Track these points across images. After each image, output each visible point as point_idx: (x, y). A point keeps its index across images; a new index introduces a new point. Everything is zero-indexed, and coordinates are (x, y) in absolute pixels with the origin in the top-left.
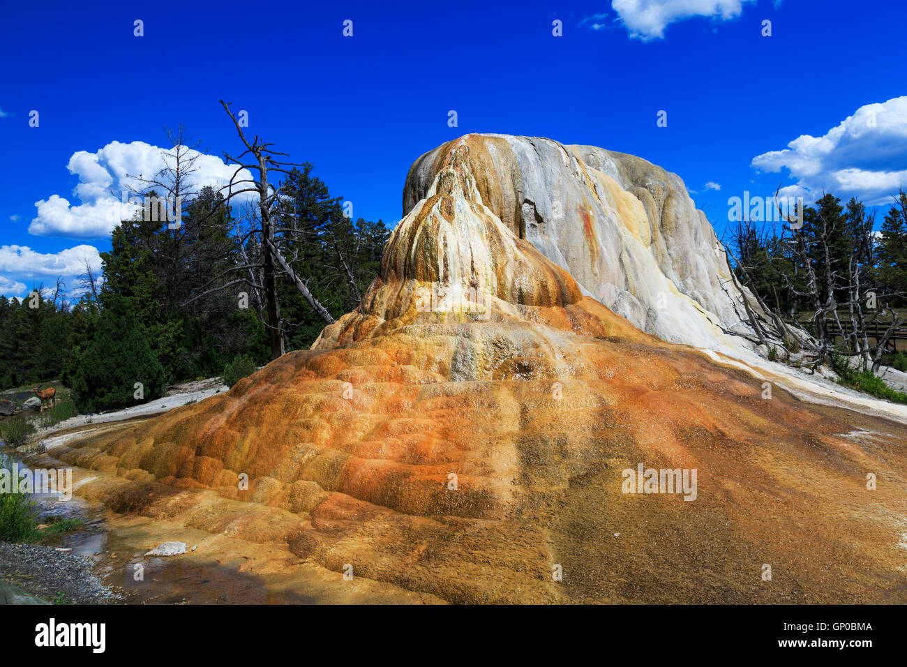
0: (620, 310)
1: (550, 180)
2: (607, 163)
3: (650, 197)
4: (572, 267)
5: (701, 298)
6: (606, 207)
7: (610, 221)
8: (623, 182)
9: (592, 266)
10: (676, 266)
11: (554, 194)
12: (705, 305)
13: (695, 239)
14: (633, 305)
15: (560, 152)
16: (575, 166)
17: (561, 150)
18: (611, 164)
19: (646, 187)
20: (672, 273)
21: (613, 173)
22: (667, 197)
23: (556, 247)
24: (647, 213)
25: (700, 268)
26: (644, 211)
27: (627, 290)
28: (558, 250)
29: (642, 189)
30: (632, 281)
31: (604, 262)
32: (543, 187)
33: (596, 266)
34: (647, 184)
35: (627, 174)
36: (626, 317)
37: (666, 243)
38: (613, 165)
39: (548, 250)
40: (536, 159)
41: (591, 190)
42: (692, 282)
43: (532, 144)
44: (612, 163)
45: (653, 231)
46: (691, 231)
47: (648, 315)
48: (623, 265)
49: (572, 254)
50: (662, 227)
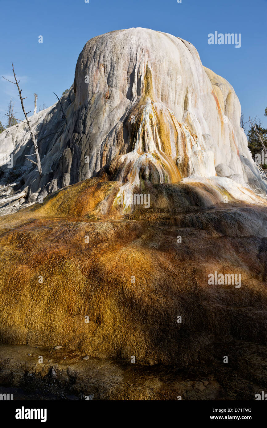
19: (218, 86)
22: (229, 94)
23: (203, 117)
28: (204, 120)
50: (226, 113)
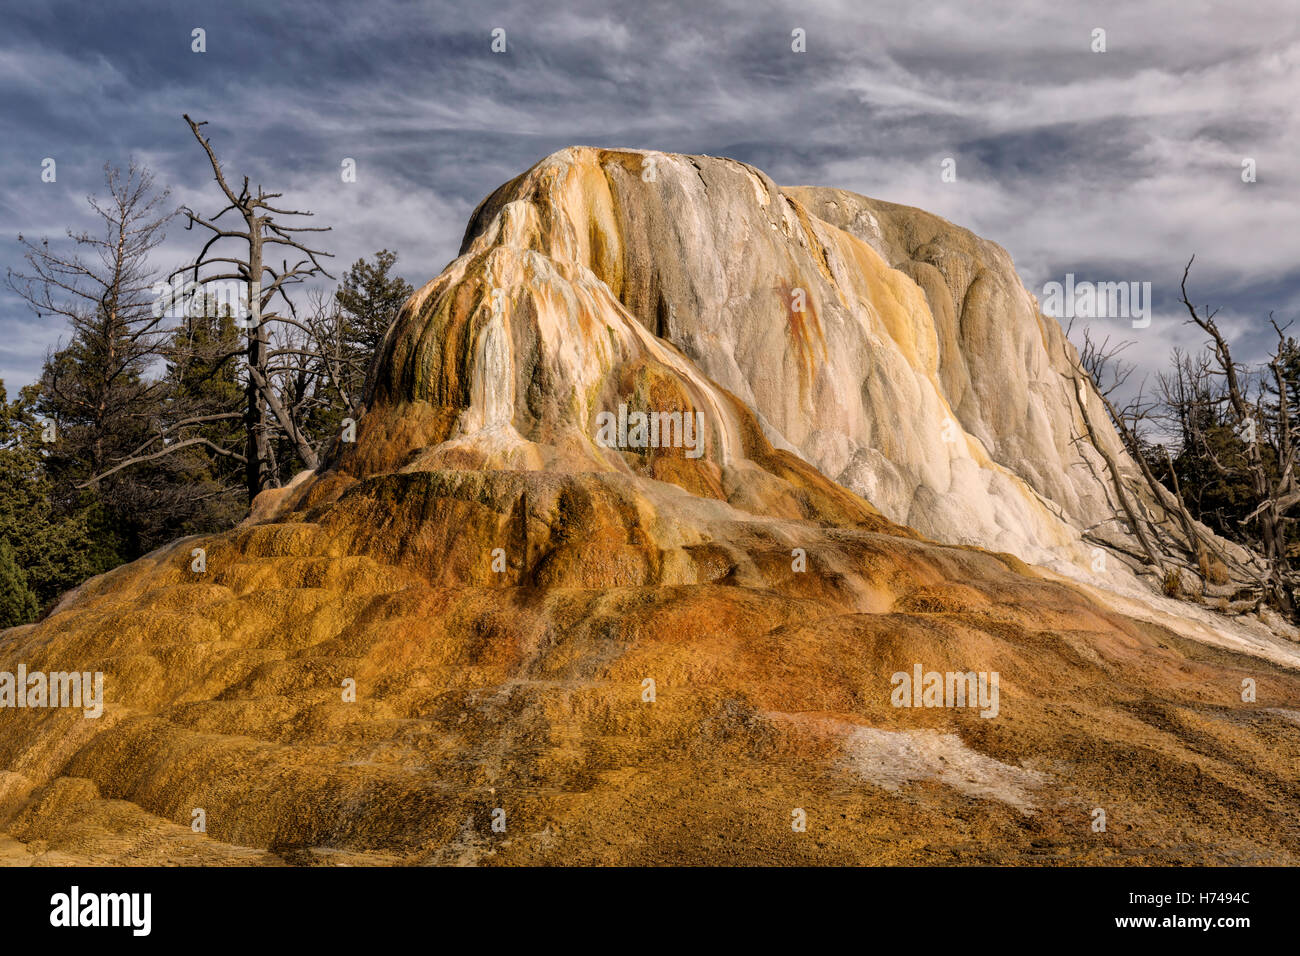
0: (856, 483)
1: (724, 230)
2: (863, 218)
3: (939, 279)
4: (761, 396)
5: (1034, 473)
6: (846, 290)
7: (848, 315)
8: (891, 255)
9: (802, 396)
10: (988, 412)
11: (731, 257)
12: (1042, 487)
13: (1028, 363)
14: (884, 475)
15: (750, 183)
16: (781, 210)
17: (754, 180)
18: (869, 221)
19: (933, 263)
20: (980, 424)
21: (873, 236)
22: (974, 282)
23: (732, 357)
24: (933, 310)
25: (1035, 418)
26: (927, 307)
27: (876, 447)
28: (734, 364)
29: (924, 265)
30: (886, 430)
31: (826, 392)
32: (710, 241)
33: (809, 397)
34: (934, 257)
35: (900, 239)
36: (866, 497)
37: (971, 370)
38: (874, 222)
39: (715, 363)
40: (699, 191)
41: (817, 259)
42: (1019, 442)
43: (695, 165)
44: (872, 219)
45: (944, 344)
46: (1017, 347)
47: (916, 496)
48: (870, 399)
49: (760, 372)
50: (963, 338)
